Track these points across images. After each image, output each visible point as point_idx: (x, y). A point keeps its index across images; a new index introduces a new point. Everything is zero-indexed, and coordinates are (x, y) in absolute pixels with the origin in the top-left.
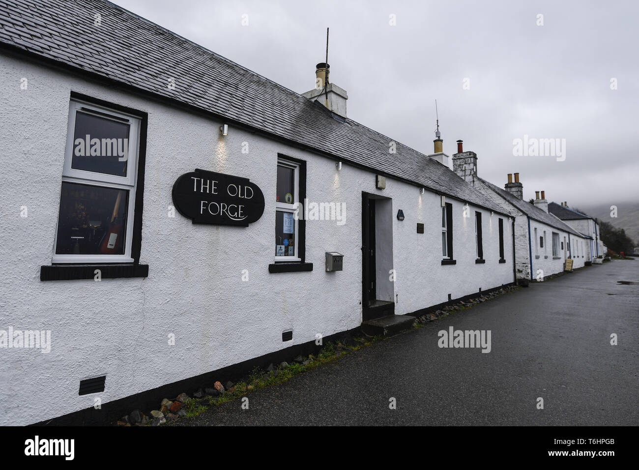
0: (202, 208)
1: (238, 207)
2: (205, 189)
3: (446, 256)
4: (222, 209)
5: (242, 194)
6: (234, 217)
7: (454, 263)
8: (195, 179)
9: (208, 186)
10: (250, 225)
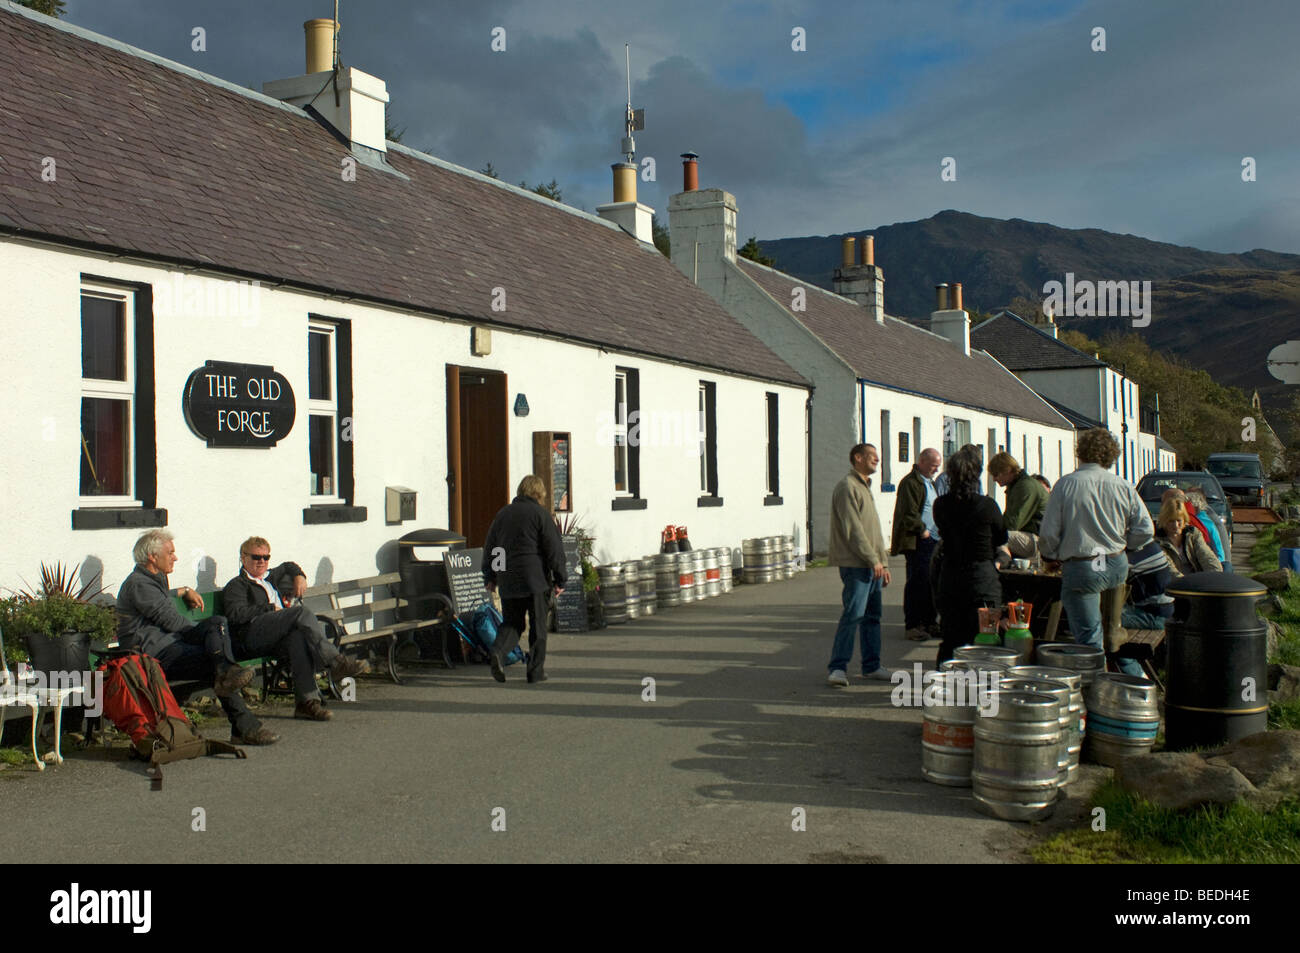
0: (220, 421)
1: (262, 415)
2: (222, 390)
3: (623, 488)
4: (244, 420)
5: (267, 395)
6: (258, 433)
7: (643, 505)
8: (210, 376)
9: (225, 387)
10: (278, 443)
